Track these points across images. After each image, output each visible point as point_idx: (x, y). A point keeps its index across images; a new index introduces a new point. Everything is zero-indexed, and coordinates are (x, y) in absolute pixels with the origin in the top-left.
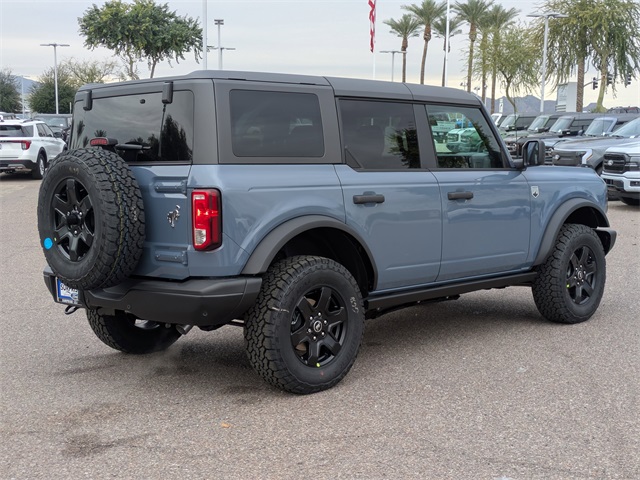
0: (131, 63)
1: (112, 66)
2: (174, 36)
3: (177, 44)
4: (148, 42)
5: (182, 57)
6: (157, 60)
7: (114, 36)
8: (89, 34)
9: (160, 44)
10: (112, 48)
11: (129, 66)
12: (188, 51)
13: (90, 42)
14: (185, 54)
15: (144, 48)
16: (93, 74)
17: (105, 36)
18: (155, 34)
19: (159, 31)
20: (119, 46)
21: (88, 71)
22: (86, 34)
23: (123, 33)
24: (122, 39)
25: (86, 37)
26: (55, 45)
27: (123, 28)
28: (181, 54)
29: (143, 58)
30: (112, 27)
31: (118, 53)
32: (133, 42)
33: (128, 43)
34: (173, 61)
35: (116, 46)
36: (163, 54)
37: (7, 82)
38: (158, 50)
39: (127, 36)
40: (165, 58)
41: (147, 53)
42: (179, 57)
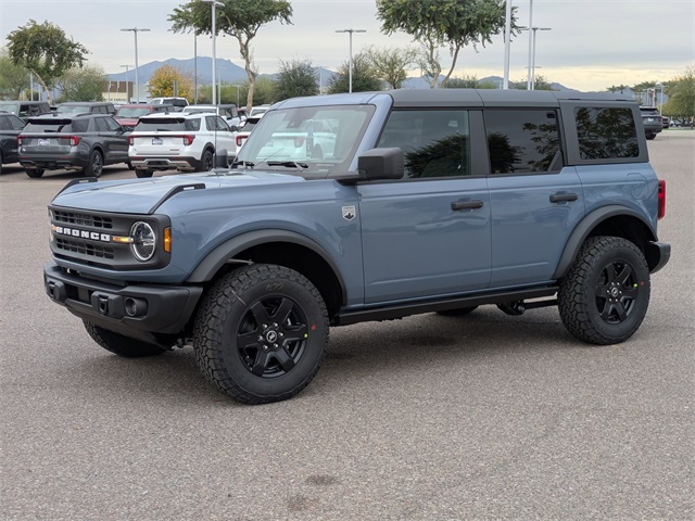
0: (432, 48)
1: (414, 54)
2: (480, 16)
3: (483, 26)
4: (451, 24)
5: (489, 41)
6: (461, 44)
7: (414, 18)
8: (387, 17)
9: (464, 27)
10: (413, 32)
11: (429, 52)
12: (497, 32)
13: (388, 26)
14: (492, 37)
15: (446, 32)
16: (394, 63)
17: (404, 19)
18: (459, 15)
19: (464, 12)
20: (419, 31)
21: (388, 60)
22: (384, 17)
23: (423, 16)
24: (423, 22)
25: (384, 21)
26: (351, 32)
27: (424, 9)
28: (488, 36)
29: (445, 43)
30: (412, 9)
31: (417, 38)
32: (435, 26)
33: (429, 26)
34: (479, 45)
35: (415, 30)
36: (468, 37)
37: (307, 74)
38: (462, 33)
39: (428, 19)
40: (470, 42)
41: (450, 37)
42: (486, 41)
